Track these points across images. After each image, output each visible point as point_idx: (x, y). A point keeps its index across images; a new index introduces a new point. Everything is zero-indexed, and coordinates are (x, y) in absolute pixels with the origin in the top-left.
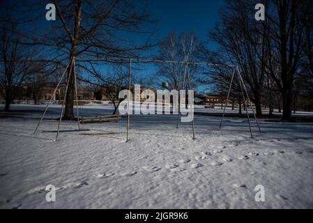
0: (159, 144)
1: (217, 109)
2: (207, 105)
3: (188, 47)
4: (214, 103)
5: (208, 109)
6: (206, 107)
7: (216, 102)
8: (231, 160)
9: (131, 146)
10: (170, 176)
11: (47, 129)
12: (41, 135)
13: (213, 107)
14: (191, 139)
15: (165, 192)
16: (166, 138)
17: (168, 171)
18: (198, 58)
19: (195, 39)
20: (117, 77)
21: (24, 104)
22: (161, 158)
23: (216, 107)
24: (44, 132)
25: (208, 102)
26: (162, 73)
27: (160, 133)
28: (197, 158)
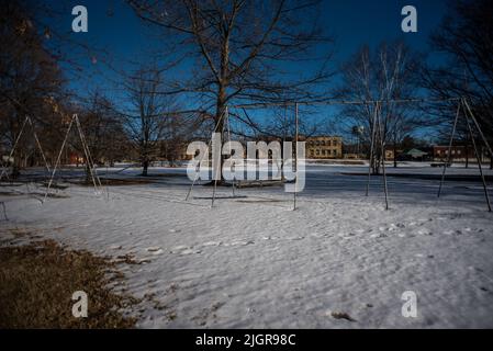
0: (336, 213)
1: (457, 167)
2: (437, 161)
3: (392, 66)
4: (452, 156)
5: (438, 168)
6: (433, 166)
7: (456, 156)
8: (431, 234)
9: (299, 214)
10: (341, 242)
11: (197, 195)
12: (193, 201)
13: (449, 165)
14: (383, 209)
15: (332, 253)
16: (347, 207)
17: (341, 238)
18: (409, 83)
19: (404, 53)
20: (279, 125)
21: (157, 167)
22: (335, 226)
23: (453, 165)
24: (195, 198)
25: (437, 156)
26: (349, 112)
27: (339, 201)
28: (381, 229)
